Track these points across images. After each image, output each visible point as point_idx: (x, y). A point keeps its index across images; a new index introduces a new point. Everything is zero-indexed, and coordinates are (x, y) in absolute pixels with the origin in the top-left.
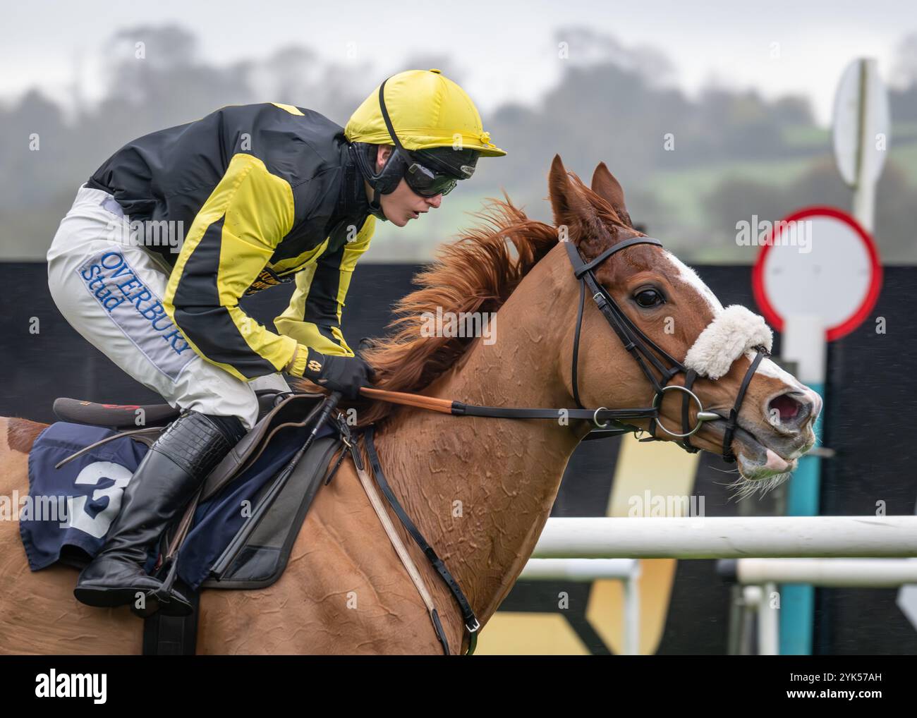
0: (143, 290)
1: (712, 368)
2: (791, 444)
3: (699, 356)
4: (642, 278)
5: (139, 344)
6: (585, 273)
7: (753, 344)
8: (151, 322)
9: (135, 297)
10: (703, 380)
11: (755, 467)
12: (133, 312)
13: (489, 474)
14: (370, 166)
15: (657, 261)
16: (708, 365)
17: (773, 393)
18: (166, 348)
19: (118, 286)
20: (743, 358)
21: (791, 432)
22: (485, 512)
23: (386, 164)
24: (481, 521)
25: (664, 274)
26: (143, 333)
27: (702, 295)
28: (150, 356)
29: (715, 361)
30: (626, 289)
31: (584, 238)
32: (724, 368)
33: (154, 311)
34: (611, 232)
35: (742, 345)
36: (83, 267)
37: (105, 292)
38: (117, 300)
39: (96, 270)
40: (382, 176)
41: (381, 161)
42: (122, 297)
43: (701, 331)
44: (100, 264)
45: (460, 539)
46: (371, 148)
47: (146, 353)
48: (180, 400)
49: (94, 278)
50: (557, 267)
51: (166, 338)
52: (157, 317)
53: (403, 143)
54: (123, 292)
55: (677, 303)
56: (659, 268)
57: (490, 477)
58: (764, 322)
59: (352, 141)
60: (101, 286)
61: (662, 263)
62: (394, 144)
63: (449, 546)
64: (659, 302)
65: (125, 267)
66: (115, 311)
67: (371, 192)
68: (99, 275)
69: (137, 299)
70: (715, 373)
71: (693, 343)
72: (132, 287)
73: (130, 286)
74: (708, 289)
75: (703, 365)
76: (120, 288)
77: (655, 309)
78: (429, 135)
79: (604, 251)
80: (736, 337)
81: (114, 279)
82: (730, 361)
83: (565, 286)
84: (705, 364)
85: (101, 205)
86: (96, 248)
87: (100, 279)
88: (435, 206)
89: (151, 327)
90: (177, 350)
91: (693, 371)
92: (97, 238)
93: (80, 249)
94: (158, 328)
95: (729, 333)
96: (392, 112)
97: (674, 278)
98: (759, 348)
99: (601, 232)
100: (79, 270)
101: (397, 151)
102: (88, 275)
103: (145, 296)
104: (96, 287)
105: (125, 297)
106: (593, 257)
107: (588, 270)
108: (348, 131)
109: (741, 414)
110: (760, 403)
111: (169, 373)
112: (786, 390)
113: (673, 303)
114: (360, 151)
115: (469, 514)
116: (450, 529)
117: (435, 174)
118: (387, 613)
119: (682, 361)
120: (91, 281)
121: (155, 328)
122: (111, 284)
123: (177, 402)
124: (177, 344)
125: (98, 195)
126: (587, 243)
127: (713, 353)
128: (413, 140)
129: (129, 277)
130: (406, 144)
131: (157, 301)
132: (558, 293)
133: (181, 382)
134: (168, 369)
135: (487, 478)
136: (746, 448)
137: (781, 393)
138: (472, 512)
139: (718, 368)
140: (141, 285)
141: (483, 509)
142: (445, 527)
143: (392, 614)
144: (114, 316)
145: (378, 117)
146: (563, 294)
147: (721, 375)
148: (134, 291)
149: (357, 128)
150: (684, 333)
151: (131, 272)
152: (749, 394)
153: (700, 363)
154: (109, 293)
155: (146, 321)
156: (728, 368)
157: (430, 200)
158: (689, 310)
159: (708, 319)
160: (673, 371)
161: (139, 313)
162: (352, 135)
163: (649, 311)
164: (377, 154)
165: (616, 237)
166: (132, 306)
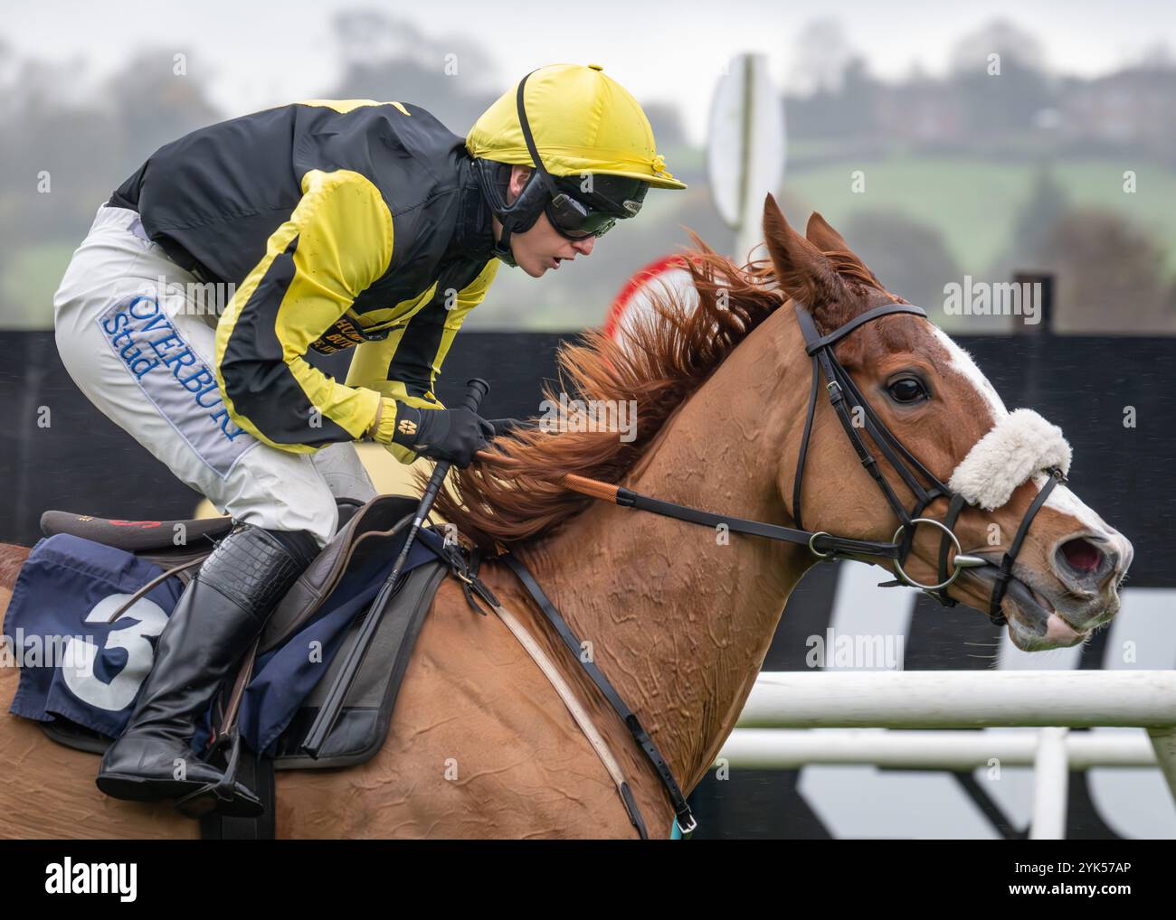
0: (185, 350)
1: (985, 495)
2: (1085, 608)
3: (967, 478)
4: (899, 362)
5: (178, 425)
6: (819, 350)
7: (1044, 465)
8: (195, 394)
9: (174, 359)
10: (973, 510)
11: (1031, 636)
12: (170, 380)
13: (692, 617)
14: (499, 193)
15: (920, 341)
16: (981, 491)
17: (1064, 535)
18: (213, 431)
19: (150, 343)
20: (1029, 483)
21: (1086, 592)
22: (694, 668)
23: (523, 191)
24: (692, 681)
25: (930, 358)
26: (182, 411)
27: (980, 392)
28: (192, 442)
29: (991, 486)
30: (877, 376)
31: (819, 303)
32: (1002, 496)
33: (199, 381)
34: (859, 294)
35: (1030, 466)
36: (105, 315)
37: (133, 351)
38: (149, 362)
39: (122, 320)
40: (515, 207)
41: (515, 187)
42: (155, 359)
43: (975, 442)
44: (127, 313)
45: (669, 706)
46: (502, 168)
47: (187, 437)
48: (231, 506)
49: (119, 332)
50: (781, 337)
51: (215, 418)
52: (203, 389)
53: (547, 165)
54: (157, 352)
55: (945, 400)
56: (923, 350)
57: (694, 621)
58: (1061, 434)
59: (476, 156)
60: (128, 343)
61: (927, 343)
62: (534, 166)
63: (655, 715)
64: (922, 396)
65: (162, 317)
66: (146, 377)
67: (499, 228)
68: (126, 327)
69: (176, 362)
70: (988, 502)
71: (962, 458)
72: (169, 346)
73: (167, 344)
74: (988, 383)
75: (974, 490)
76: (153, 346)
77: (915, 406)
78: (583, 157)
79: (848, 321)
80: (1021, 455)
81: (147, 334)
82: (1012, 487)
83: (793, 364)
84: (976, 489)
85: (128, 229)
86: (123, 290)
87: (127, 332)
88: (585, 253)
89: (194, 402)
90: (228, 435)
91: (959, 496)
92: (125, 276)
93: (103, 289)
94: (204, 403)
95: (1012, 448)
96: (534, 121)
97: (944, 365)
98: (1052, 471)
99: (843, 293)
100: (100, 320)
101: (537, 176)
102: (111, 327)
103: (187, 358)
104: (121, 343)
105: (159, 359)
106: (834, 328)
107: (826, 346)
108: (470, 142)
109: (1019, 560)
110: (1045, 547)
111: (216, 467)
112: (1082, 533)
113: (940, 400)
114: (487, 171)
115: (675, 672)
116: (655, 692)
117: (587, 210)
118: (563, 797)
119: (946, 481)
120: (116, 335)
121: (199, 403)
122: (141, 340)
123: (226, 507)
124: (228, 427)
125: (125, 215)
126: (825, 308)
127: (988, 475)
128: (559, 162)
129: (165, 332)
130: (552, 166)
131: (203, 367)
132: (783, 373)
133: (234, 479)
134: (216, 461)
135: (690, 622)
136: (1020, 611)
137: (1075, 535)
138: (678, 670)
139: (994, 496)
140: (182, 344)
141: (691, 666)
142: (647, 690)
143: (571, 799)
144: (145, 385)
145: (514, 127)
146: (788, 375)
147: (998, 506)
148: (172, 351)
149: (484, 140)
150: (951, 443)
151: (168, 325)
152: (1032, 535)
153: (969, 487)
154: (139, 352)
155: (186, 393)
156: (1008, 496)
157: (578, 244)
158: (961, 411)
159: (986, 426)
160: (933, 493)
161: (179, 382)
162: (477, 150)
163: (908, 408)
164: (510, 176)
165: (865, 302)
166: (167, 373)
